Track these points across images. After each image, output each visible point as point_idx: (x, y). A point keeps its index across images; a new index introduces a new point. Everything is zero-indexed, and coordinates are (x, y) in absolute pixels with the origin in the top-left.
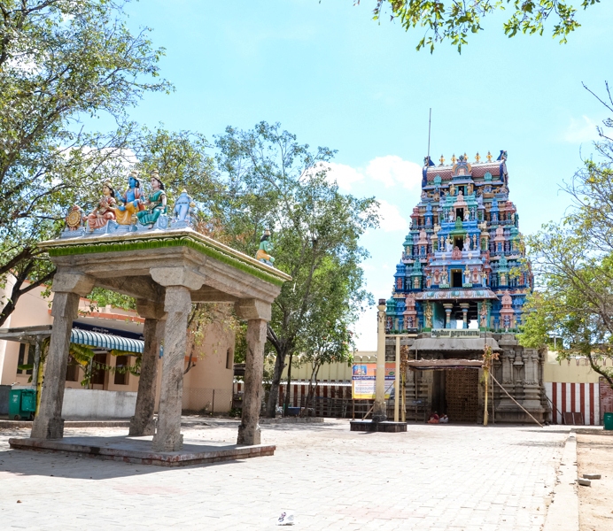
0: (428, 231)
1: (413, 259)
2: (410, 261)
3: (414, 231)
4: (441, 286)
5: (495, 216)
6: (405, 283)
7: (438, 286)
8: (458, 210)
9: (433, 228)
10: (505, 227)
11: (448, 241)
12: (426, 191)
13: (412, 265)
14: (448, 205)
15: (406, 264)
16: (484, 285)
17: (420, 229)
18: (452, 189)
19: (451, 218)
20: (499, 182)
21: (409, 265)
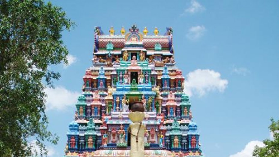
0: (101, 93)
1: (86, 119)
2: (83, 121)
3: (87, 93)
4: (118, 144)
5: (166, 83)
6: (78, 142)
7: (115, 145)
8: (132, 73)
9: (107, 91)
10: (176, 93)
11: (124, 102)
12: (98, 56)
13: (86, 125)
14: (123, 68)
15: (80, 124)
16: (161, 145)
17: (93, 91)
18: (126, 55)
19: (126, 80)
20: (168, 53)
21: (82, 124)
